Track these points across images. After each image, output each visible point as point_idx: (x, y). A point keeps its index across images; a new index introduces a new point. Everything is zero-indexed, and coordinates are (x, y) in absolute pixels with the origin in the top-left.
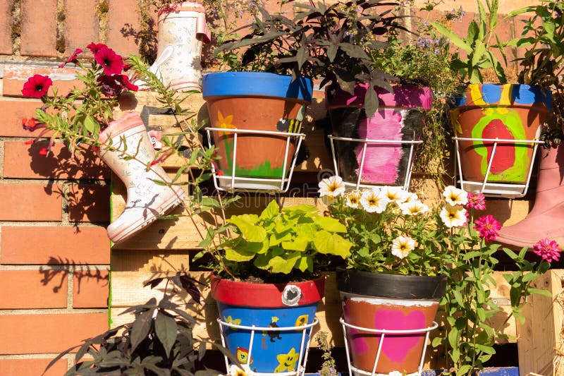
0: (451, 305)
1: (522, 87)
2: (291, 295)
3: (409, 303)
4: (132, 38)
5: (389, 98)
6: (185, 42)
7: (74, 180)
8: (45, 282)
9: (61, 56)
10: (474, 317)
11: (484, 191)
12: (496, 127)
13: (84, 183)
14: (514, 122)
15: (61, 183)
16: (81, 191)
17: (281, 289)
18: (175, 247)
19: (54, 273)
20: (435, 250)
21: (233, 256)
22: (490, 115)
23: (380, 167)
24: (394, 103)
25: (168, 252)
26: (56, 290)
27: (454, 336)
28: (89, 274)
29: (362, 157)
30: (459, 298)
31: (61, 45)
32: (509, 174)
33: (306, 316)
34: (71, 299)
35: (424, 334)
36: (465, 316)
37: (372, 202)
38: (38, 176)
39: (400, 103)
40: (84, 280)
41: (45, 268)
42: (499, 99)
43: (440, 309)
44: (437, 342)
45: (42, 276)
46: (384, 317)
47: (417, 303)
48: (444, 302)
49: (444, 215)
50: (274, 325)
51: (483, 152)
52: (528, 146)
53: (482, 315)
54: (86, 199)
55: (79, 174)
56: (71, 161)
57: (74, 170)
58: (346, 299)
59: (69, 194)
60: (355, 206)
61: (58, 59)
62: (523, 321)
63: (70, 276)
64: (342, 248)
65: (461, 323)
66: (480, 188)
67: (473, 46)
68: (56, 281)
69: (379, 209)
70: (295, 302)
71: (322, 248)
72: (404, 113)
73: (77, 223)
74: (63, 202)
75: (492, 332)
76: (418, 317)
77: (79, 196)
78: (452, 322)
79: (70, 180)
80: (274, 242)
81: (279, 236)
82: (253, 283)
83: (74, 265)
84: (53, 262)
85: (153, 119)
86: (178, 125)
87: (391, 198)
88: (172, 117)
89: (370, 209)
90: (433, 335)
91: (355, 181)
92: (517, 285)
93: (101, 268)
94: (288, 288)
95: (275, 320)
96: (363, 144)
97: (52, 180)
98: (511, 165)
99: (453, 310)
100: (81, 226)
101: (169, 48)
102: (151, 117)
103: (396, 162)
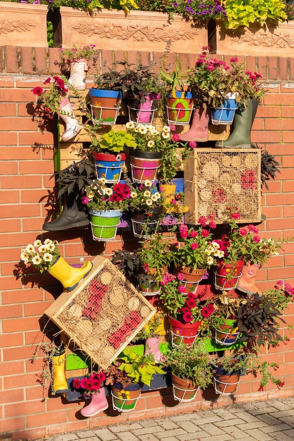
0: (164, 160)
1: (188, 93)
2: (119, 158)
3: (152, 160)
4: (58, 66)
5: (148, 98)
6: (81, 73)
7: (41, 116)
8: (34, 150)
9: (35, 73)
10: (170, 164)
11: (175, 124)
12: (180, 105)
13: (44, 117)
14: (185, 103)
15: (36, 117)
16: (43, 120)
17: (116, 156)
18: (79, 141)
19: (36, 148)
20: (160, 144)
21: (102, 146)
22: (178, 101)
23: (144, 118)
24: (149, 99)
25: (77, 142)
26: (37, 153)
27: (164, 169)
28: (47, 148)
29: (139, 115)
30: (166, 158)
31: (34, 69)
32: (183, 119)
33: (122, 164)
34: (41, 156)
35: (156, 169)
36: (168, 163)
37: (142, 130)
38: (29, 115)
39: (151, 99)
40: (46, 150)
41: (33, 146)
42: (181, 96)
43: (161, 161)
44: (159, 171)
45: (33, 149)
46: (145, 164)
47: (154, 160)
48: (162, 159)
49: (163, 134)
50: (113, 166)
51: (175, 112)
52: (190, 110)
53: (173, 163)
54: (45, 123)
55: (42, 115)
56: (40, 110)
57: (41, 113)
58: (133, 158)
59: (40, 121)
60: (137, 131)
61: (34, 74)
62: (185, 165)
63: (41, 149)
64: (134, 145)
65: (167, 165)
66: (174, 123)
67: (174, 79)
68: (37, 150)
69: (144, 132)
70: (119, 160)
71: (129, 145)
72: (152, 102)
73: (42, 131)
74: (38, 124)
75: (176, 168)
76: (154, 164)
77: (43, 122)
78: (164, 165)
79: (40, 116)
80: (115, 143)
81: (116, 141)
82: (107, 154)
83: (42, 145)
84: (36, 144)
85: (72, 100)
86: (79, 101)
87: (148, 129)
88: (77, 99)
89: (142, 133)
90: (158, 169)
91: (136, 122)
92: (184, 154)
93: (51, 146)
94: (118, 156)
95: (113, 165)
96: (139, 111)
97: (34, 117)
98: (184, 116)
99: (165, 161)
100: (44, 132)
101: (76, 75)
102: (71, 99)
103: (149, 116)
